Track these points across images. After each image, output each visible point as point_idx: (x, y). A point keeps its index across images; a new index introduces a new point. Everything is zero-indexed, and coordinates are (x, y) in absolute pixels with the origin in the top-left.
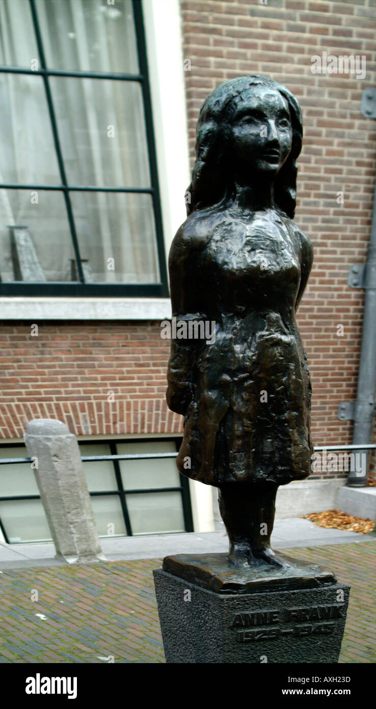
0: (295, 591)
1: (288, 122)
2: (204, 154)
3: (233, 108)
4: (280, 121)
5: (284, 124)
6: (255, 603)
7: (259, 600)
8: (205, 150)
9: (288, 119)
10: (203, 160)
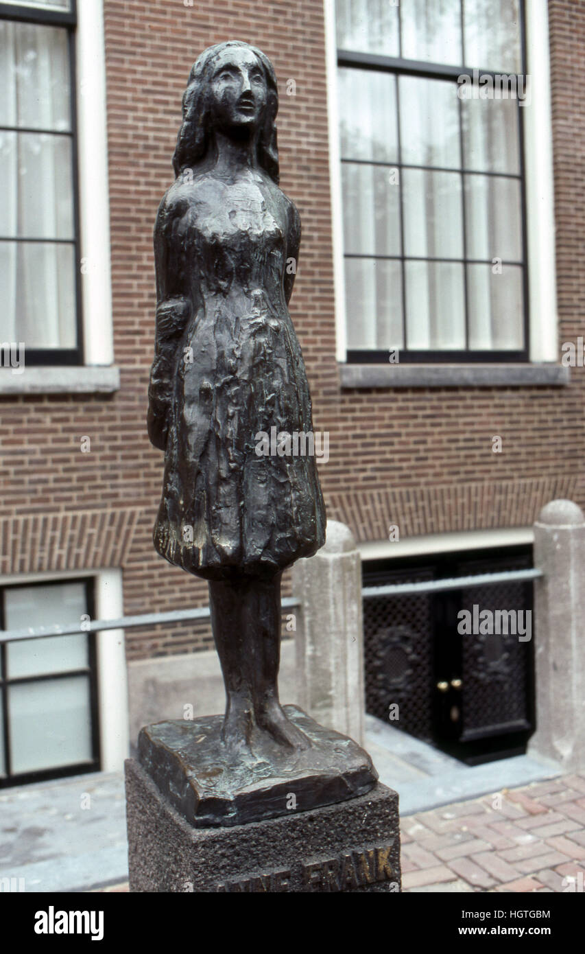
0: (312, 813)
1: (262, 78)
2: (188, 114)
3: (212, 67)
4: (254, 77)
5: (258, 79)
6: (250, 852)
7: (257, 840)
8: (189, 110)
9: (262, 75)
10: (187, 120)
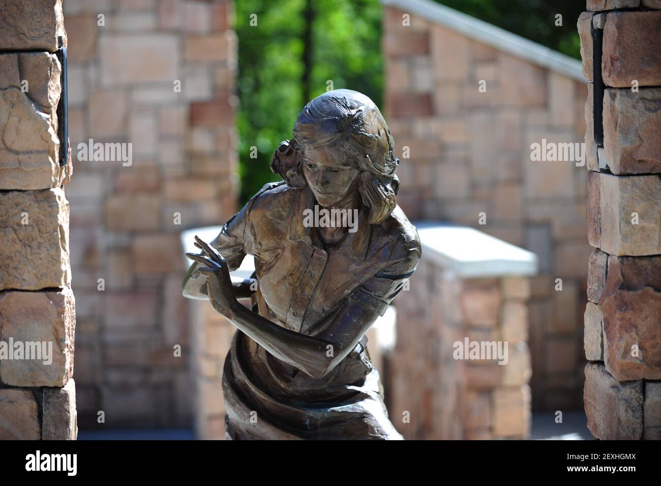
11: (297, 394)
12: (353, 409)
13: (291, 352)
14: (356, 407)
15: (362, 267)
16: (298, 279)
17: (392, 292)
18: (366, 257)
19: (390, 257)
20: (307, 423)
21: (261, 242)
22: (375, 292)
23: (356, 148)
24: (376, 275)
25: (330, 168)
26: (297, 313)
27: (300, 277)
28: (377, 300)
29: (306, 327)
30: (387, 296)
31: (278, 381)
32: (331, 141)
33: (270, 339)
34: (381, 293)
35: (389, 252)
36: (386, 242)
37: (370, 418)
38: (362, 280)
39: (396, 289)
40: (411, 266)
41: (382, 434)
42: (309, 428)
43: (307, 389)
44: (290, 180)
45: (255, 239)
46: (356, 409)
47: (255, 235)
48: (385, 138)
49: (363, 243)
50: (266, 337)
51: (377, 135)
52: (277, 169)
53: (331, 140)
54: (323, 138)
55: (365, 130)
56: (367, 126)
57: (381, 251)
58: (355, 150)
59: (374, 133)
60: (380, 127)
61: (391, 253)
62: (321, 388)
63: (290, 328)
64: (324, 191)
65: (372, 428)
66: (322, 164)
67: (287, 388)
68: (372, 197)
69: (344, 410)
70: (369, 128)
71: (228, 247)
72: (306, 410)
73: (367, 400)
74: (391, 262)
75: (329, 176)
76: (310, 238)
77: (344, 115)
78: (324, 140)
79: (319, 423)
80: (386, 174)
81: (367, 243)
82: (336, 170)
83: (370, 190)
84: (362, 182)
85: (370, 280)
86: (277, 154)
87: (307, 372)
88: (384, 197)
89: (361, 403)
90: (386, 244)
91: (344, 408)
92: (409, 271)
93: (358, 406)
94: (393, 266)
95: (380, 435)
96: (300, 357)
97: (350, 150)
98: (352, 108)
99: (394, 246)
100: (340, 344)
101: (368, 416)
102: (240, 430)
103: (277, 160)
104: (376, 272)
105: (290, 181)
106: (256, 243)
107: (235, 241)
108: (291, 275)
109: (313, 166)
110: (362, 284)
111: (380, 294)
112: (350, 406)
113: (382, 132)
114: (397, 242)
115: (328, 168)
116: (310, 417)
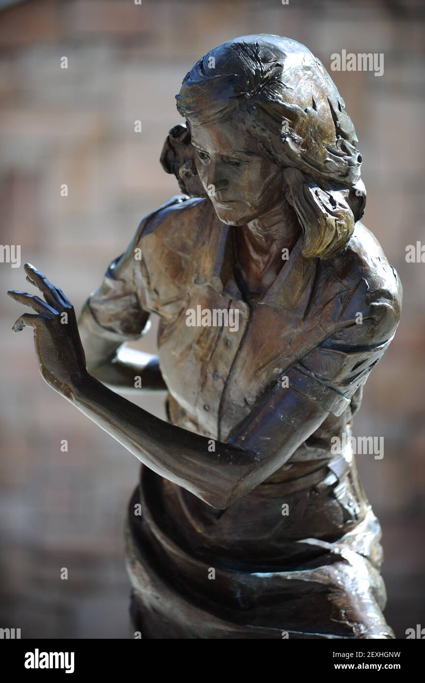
11: (224, 546)
12: (312, 577)
13: (170, 460)
14: (318, 575)
15: (300, 330)
16: (209, 349)
17: (346, 374)
18: (306, 314)
19: (342, 314)
20: (238, 595)
21: (157, 289)
22: (317, 371)
23: (266, 124)
24: (320, 345)
25: (227, 157)
26: (209, 407)
27: (210, 346)
28: (321, 384)
29: (226, 431)
30: (339, 380)
31: (193, 522)
32: (224, 112)
33: (134, 436)
34: (326, 373)
35: (341, 308)
36: (338, 291)
37: (339, 594)
38: (301, 351)
39: (354, 369)
40: (378, 331)
41: (350, 621)
42: (242, 606)
43: (238, 538)
44: (185, 183)
45: (149, 283)
46: (316, 578)
47: (148, 277)
48: (329, 114)
49: (302, 291)
50: (128, 432)
51: (310, 108)
52: (172, 166)
53: (224, 110)
54: (213, 107)
55: (284, 96)
56: (289, 91)
57: (330, 305)
58: (265, 128)
59: (301, 104)
60: (317, 95)
61: (344, 308)
62: (261, 538)
63: (205, 432)
64: (221, 198)
65: (338, 610)
66: (215, 152)
67: (206, 535)
68: (303, 210)
69: (296, 577)
70: (293, 94)
71: (116, 298)
72: (235, 573)
73: (341, 566)
74: (343, 323)
75: (227, 171)
76: (220, 281)
77: (249, 71)
78: (213, 111)
79: (256, 596)
80: (332, 176)
81: (309, 291)
82: (236, 161)
83: (299, 200)
84: (288, 186)
85: (312, 351)
86: (171, 142)
87: (200, 497)
88: (324, 211)
89: (326, 568)
90: (337, 294)
91: (297, 574)
92: (374, 341)
93: (322, 573)
94: (348, 329)
95: (348, 623)
96: (184, 469)
97: (254, 127)
98: (265, 60)
99: (349, 298)
100: (255, 454)
101: (336, 590)
102: (145, 608)
103: (171, 153)
104: (320, 340)
105: (184, 185)
106: (149, 290)
107: (124, 288)
108: (199, 342)
109: (206, 156)
110: (299, 358)
111: (324, 375)
112: (309, 572)
113: (322, 104)
114: (354, 291)
115: (225, 159)
116: (241, 586)
